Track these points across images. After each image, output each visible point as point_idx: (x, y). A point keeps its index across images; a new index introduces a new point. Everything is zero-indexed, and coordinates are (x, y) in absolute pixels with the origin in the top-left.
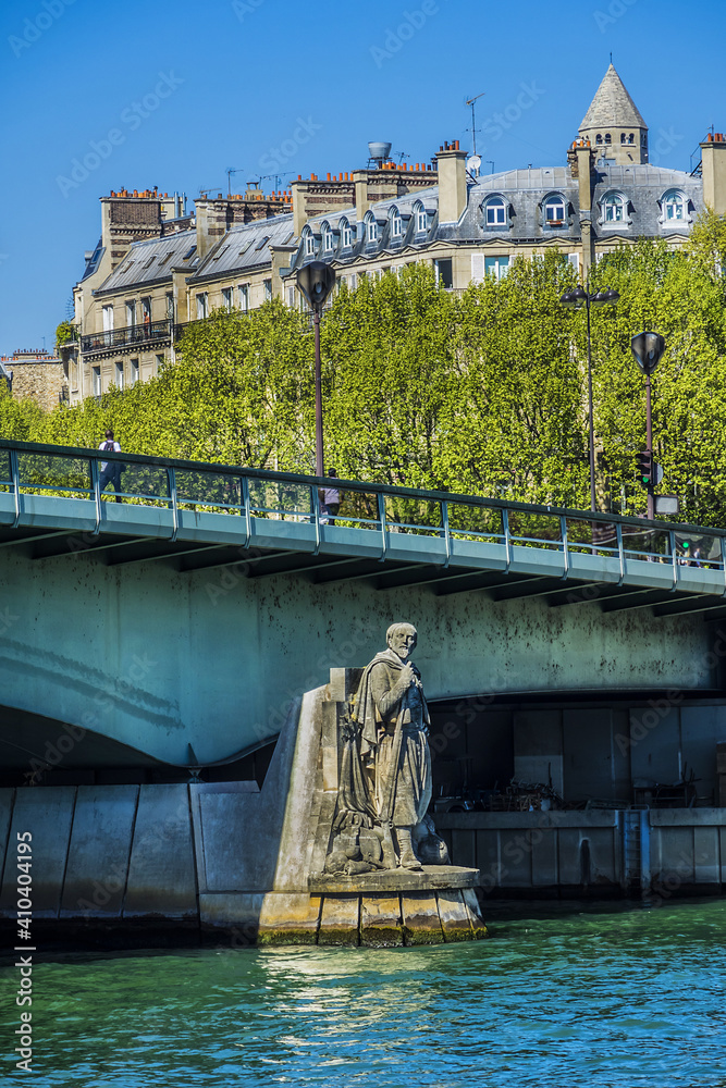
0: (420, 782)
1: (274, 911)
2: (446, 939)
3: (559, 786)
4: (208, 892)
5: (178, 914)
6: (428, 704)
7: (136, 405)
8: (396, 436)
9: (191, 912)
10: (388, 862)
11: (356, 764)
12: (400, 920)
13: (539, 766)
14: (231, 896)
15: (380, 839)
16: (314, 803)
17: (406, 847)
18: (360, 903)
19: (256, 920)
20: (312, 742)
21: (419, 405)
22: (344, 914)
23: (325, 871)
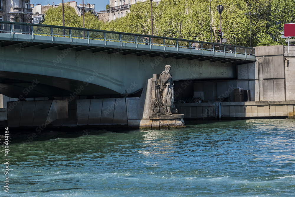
0: (172, 97)
1: (143, 123)
2: (177, 128)
3: (203, 98)
4: (130, 119)
5: (123, 124)
6: (174, 82)
7: (121, 22)
8: (174, 27)
9: (126, 123)
10: (165, 113)
11: (159, 94)
12: (168, 125)
13: (199, 94)
14: (134, 120)
15: (164, 108)
16: (150, 101)
17: (169, 110)
18: (160, 121)
19: (139, 125)
20: (150, 89)
21: (178, 21)
22: (157, 123)
23: (153, 115)
